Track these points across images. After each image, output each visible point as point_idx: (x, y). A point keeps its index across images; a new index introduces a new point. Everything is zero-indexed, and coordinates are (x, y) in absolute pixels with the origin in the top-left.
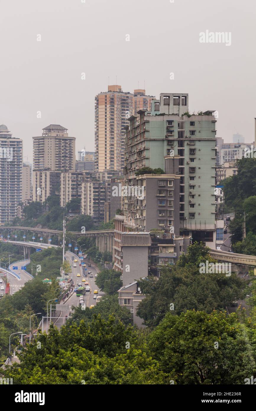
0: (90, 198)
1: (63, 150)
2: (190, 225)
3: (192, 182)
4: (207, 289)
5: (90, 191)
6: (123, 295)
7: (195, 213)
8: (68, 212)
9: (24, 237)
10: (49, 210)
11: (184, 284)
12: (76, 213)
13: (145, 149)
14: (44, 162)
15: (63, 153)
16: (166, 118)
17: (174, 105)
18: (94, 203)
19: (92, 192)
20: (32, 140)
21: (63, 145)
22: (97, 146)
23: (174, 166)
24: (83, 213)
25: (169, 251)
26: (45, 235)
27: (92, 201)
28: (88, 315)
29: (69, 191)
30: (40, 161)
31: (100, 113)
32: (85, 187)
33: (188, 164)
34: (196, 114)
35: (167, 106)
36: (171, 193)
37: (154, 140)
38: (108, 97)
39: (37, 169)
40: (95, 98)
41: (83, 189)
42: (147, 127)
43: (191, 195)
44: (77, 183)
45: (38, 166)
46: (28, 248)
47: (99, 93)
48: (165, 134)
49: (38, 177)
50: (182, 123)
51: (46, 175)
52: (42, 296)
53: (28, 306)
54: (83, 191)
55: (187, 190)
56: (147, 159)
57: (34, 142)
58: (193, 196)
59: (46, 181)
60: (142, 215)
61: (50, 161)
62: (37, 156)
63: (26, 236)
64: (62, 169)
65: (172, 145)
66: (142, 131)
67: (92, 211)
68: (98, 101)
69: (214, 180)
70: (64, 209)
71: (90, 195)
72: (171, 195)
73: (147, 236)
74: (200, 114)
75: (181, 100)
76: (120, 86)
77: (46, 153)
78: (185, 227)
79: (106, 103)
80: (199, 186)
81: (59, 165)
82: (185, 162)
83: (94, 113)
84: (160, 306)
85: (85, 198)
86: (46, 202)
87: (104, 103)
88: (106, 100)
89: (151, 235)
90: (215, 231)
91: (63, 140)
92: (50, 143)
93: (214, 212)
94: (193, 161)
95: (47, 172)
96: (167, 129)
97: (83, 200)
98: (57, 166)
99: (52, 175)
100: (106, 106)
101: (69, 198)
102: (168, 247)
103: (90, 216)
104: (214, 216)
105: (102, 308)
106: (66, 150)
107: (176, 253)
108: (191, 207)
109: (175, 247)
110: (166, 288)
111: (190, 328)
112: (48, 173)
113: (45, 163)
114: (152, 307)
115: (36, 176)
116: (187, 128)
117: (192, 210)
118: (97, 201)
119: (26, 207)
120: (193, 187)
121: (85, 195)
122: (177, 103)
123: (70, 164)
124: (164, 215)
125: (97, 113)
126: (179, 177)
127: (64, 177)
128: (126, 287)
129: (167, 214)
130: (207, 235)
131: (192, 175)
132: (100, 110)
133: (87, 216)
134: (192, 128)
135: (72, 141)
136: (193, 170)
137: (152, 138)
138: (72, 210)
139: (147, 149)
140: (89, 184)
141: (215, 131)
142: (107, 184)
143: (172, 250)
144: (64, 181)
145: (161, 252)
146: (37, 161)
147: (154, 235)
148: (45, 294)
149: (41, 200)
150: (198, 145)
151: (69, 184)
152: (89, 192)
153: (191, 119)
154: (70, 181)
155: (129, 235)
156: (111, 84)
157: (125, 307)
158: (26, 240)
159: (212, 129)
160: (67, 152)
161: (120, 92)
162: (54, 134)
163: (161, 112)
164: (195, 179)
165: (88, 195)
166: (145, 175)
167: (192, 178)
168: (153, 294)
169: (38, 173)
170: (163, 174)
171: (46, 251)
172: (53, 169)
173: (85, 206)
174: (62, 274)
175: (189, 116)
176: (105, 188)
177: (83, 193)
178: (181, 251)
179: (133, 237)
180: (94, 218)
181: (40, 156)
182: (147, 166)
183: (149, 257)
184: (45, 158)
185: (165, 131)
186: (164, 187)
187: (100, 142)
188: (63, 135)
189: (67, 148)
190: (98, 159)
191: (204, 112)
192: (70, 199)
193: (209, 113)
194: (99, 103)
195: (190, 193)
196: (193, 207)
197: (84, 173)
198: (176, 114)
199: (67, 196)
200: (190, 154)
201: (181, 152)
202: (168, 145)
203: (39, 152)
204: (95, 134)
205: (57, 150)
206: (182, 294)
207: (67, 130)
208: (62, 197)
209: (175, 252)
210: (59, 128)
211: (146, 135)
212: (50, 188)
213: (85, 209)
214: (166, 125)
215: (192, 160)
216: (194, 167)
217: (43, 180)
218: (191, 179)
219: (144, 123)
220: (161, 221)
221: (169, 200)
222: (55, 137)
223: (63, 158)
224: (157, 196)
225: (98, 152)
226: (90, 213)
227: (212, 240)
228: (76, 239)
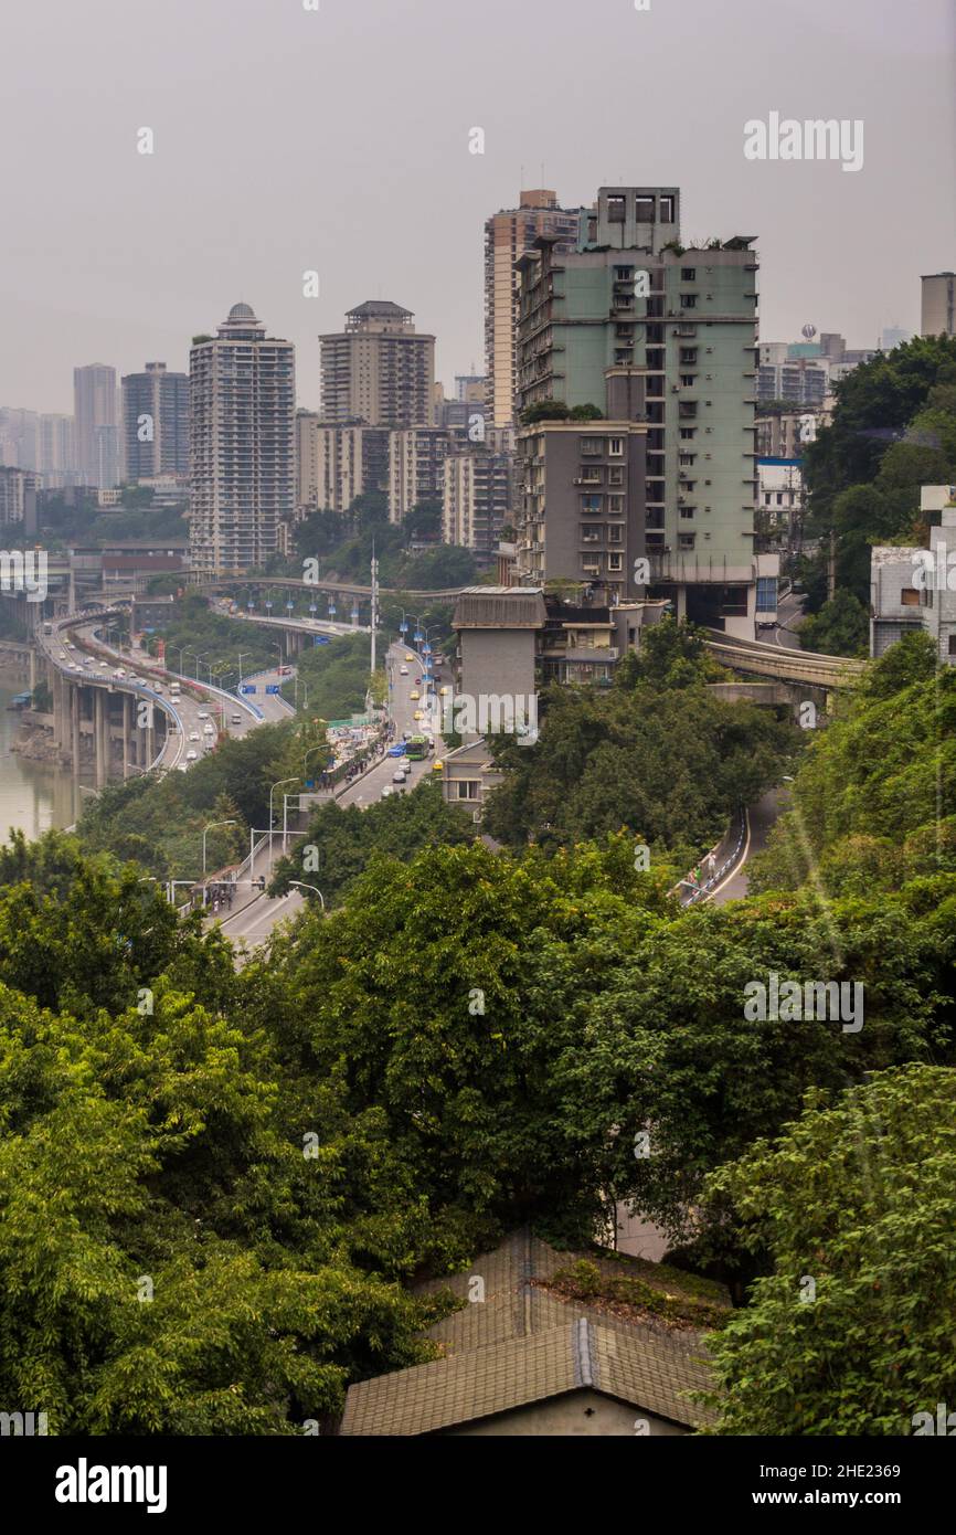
0: (467, 500)
1: (400, 370)
2: (680, 568)
3: (687, 446)
4: (677, 755)
5: (467, 480)
6: (455, 771)
7: (694, 534)
8: (410, 538)
9: (290, 607)
10: (360, 532)
11: (614, 742)
12: (428, 540)
13: (552, 351)
14: (349, 403)
15: (400, 379)
16: (613, 259)
17: (638, 220)
18: (478, 513)
19: (471, 482)
20: (318, 344)
21: (400, 356)
22: (492, 357)
23: (629, 396)
24: (447, 541)
25: (597, 643)
26: (345, 599)
27: (472, 508)
28: (354, 830)
29: (410, 482)
30: (339, 400)
31: (497, 268)
32: (452, 471)
33: (675, 391)
34: (699, 245)
35: (617, 226)
36: (616, 476)
37: (579, 324)
38: (518, 223)
39: (332, 421)
40: (484, 227)
41: (448, 474)
42: (558, 285)
43: (683, 483)
44: (433, 459)
45: (332, 414)
46: (298, 635)
47: (496, 212)
48: (609, 304)
49: (331, 443)
50: (661, 272)
51: (352, 439)
52: (264, 769)
53: (222, 798)
54: (448, 481)
55: (672, 466)
56: (558, 377)
57: (323, 350)
58: (690, 486)
59: (352, 455)
60: (535, 538)
61: (365, 400)
62: (332, 387)
63: (294, 603)
64: (399, 420)
65: (630, 337)
66: (546, 298)
67: (471, 533)
68: (492, 234)
69: (751, 436)
70: (397, 531)
71: (467, 490)
72: (618, 480)
73: (531, 599)
74: (715, 247)
75: (658, 206)
76: (554, 193)
77: (355, 379)
78: (665, 573)
79: (514, 239)
80: (708, 457)
81: (389, 412)
82: (667, 387)
83: (483, 267)
84: (544, 804)
85: (452, 500)
86: (351, 511)
87: (509, 240)
88: (514, 230)
89: (545, 597)
90: (752, 586)
91: (401, 342)
92: (365, 351)
93: (751, 531)
94: (691, 384)
95: (355, 429)
96: (615, 290)
97: (447, 505)
98: (385, 413)
99: (367, 439)
100: (514, 248)
101: (410, 501)
102: (593, 630)
103: (465, 549)
104: (750, 542)
105: (393, 810)
106: (411, 370)
107: (615, 650)
108: (683, 516)
109: (614, 633)
110: (559, 752)
111: (418, 910)
112: (358, 432)
113: (352, 406)
114: (521, 808)
115: (327, 439)
116: (674, 288)
117: (686, 525)
118: (485, 508)
119: (301, 526)
120: (688, 458)
121: (452, 490)
122: (645, 216)
123: (420, 409)
124: (596, 538)
125: (490, 267)
126: (642, 428)
127: (397, 443)
128: (469, 746)
129: (605, 535)
130: (731, 598)
131: (688, 425)
132: (498, 259)
133: (459, 547)
134: (687, 288)
135: (426, 345)
136: (689, 408)
137: (572, 317)
138: (418, 532)
139: (558, 351)
140: (462, 462)
141: (756, 297)
142: (511, 460)
143: (605, 641)
144: (397, 453)
145: (573, 646)
146: (332, 400)
147: (555, 596)
148: (273, 763)
149: (340, 507)
150: (704, 338)
151: (410, 462)
152: (462, 483)
153: (685, 262)
154: (414, 454)
155: (480, 598)
156: (529, 187)
157: (459, 806)
158: (294, 614)
159: (745, 291)
160: (412, 375)
161: (554, 208)
162: (376, 327)
163: (600, 243)
164: (696, 435)
165: (462, 492)
166: (542, 423)
167: (687, 433)
168: (523, 769)
169: (332, 433)
170: (600, 419)
171: (340, 644)
172: (373, 421)
173: (452, 520)
174: (369, 707)
175: (679, 252)
176: (506, 472)
177: (449, 484)
178: (632, 642)
179: (491, 601)
180: (477, 553)
181: (340, 386)
182: (557, 398)
183: (537, 662)
184: (352, 392)
185: (610, 295)
186: (598, 457)
187: (497, 348)
188: (401, 330)
189: (411, 366)
190: (492, 392)
191: (725, 241)
192: (414, 503)
193: (739, 244)
194: (496, 241)
195: (682, 475)
196: (690, 516)
197: (452, 433)
198: (645, 248)
199: (406, 494)
200: (683, 363)
201: (655, 359)
202: (618, 336)
203: (336, 377)
204: (487, 325)
205: (386, 371)
206: (605, 770)
207: (411, 314)
208: (393, 497)
209: (613, 644)
210: (390, 310)
211: (556, 308)
212: (364, 473)
213: (452, 530)
214: (612, 278)
215: (688, 380)
216: (693, 399)
217: (345, 453)
218: (684, 437)
219: (551, 274)
220: (587, 557)
221: (613, 497)
222: (380, 334)
223: (400, 393)
224: (577, 485)
225: (492, 375)
226: (467, 541)
227: (743, 612)
228: (419, 611)
